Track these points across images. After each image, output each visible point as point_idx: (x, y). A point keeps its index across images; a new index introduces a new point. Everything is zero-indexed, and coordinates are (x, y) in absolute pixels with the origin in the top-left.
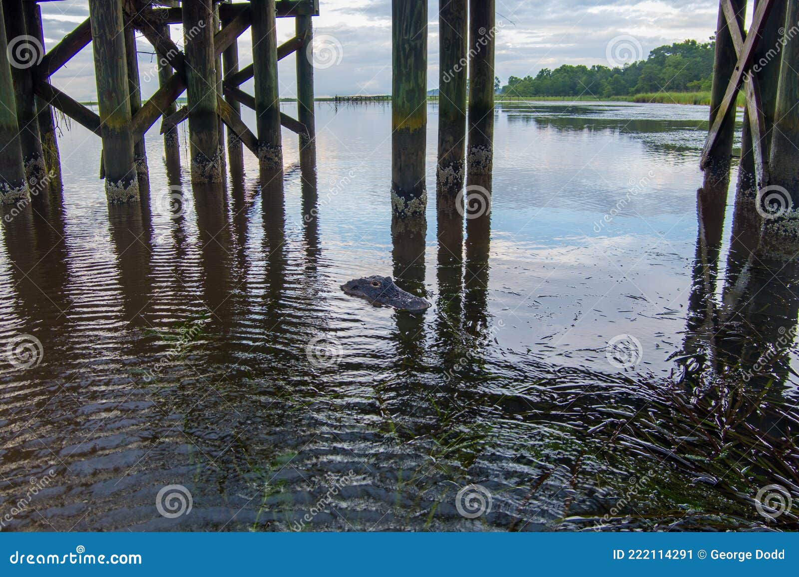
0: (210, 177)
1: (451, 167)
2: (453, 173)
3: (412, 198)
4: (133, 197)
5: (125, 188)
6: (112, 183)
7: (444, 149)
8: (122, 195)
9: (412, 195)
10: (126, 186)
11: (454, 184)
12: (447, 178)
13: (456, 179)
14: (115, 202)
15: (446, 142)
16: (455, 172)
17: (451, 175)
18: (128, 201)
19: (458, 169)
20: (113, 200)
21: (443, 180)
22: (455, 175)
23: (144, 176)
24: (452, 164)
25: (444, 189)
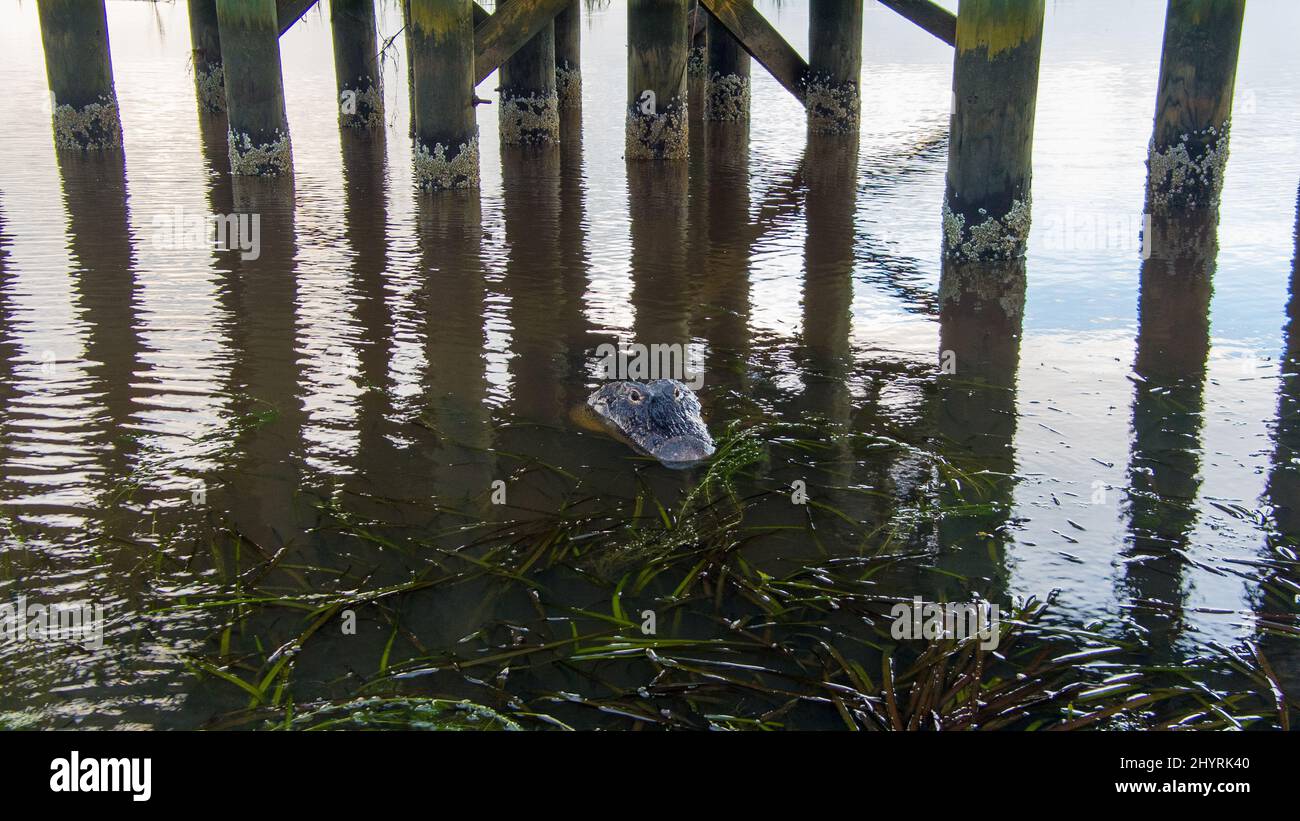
0: (661, 146)
1: (1181, 147)
2: (1186, 160)
3: (979, 219)
4: (464, 178)
5: (449, 159)
6: (425, 148)
7: (1169, 99)
8: (442, 172)
9: (982, 211)
10: (450, 155)
11: (1186, 188)
12: (1169, 175)
13: (1194, 175)
14: (429, 186)
15: (1177, 80)
16: (1192, 158)
17: (1180, 165)
18: (453, 185)
19: (1202, 151)
20: (426, 182)
21: (1161, 179)
22: (1192, 164)
23: (546, 137)
24: (1185, 138)
25: (1161, 200)
